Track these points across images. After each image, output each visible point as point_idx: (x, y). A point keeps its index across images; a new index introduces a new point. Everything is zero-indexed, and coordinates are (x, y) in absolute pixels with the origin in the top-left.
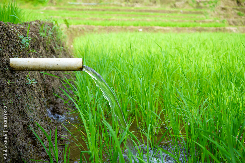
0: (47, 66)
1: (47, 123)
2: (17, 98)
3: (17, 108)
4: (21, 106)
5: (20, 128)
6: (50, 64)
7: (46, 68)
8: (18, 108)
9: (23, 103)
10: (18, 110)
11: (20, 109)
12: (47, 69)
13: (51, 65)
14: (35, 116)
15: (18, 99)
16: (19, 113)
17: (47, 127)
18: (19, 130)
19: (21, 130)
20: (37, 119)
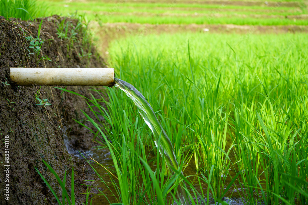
0: (63, 79)
1: (64, 163)
2: (21, 125)
3: (20, 139)
4: (25, 137)
5: (24, 169)
6: (67, 76)
7: (61, 82)
8: (22, 140)
9: (29, 132)
10: (21, 142)
11: (25, 142)
12: (63, 83)
13: (69, 79)
14: (48, 151)
15: (21, 127)
16: (23, 146)
17: (65, 168)
18: (22, 172)
19: (25, 171)
20: (50, 155)
